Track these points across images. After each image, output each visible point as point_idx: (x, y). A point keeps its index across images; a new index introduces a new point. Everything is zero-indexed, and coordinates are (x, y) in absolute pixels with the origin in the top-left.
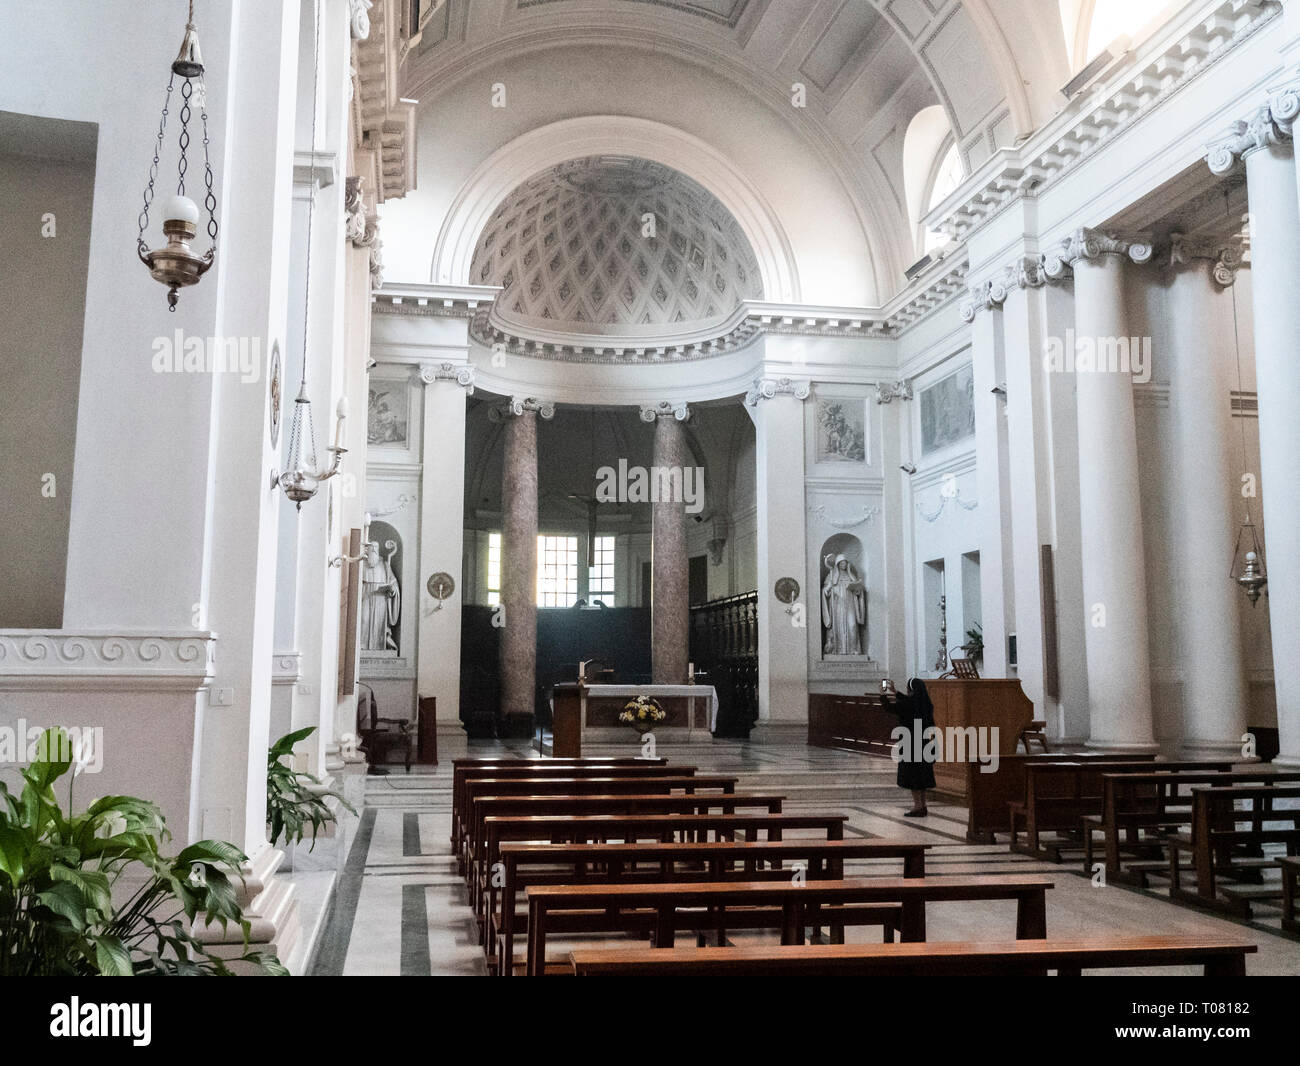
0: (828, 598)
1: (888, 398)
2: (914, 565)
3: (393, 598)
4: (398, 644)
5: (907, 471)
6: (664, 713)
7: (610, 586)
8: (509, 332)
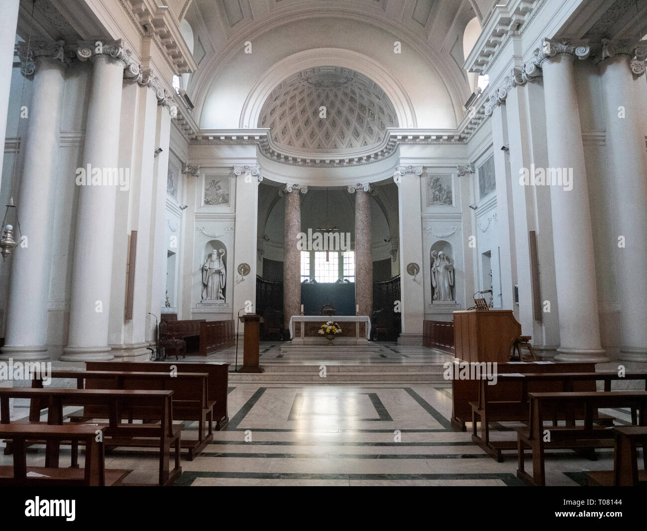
0: (434, 273)
1: (463, 173)
2: (477, 254)
3: (223, 275)
4: (225, 296)
5: (473, 208)
6: (340, 330)
7: (352, 273)
8: (283, 154)
